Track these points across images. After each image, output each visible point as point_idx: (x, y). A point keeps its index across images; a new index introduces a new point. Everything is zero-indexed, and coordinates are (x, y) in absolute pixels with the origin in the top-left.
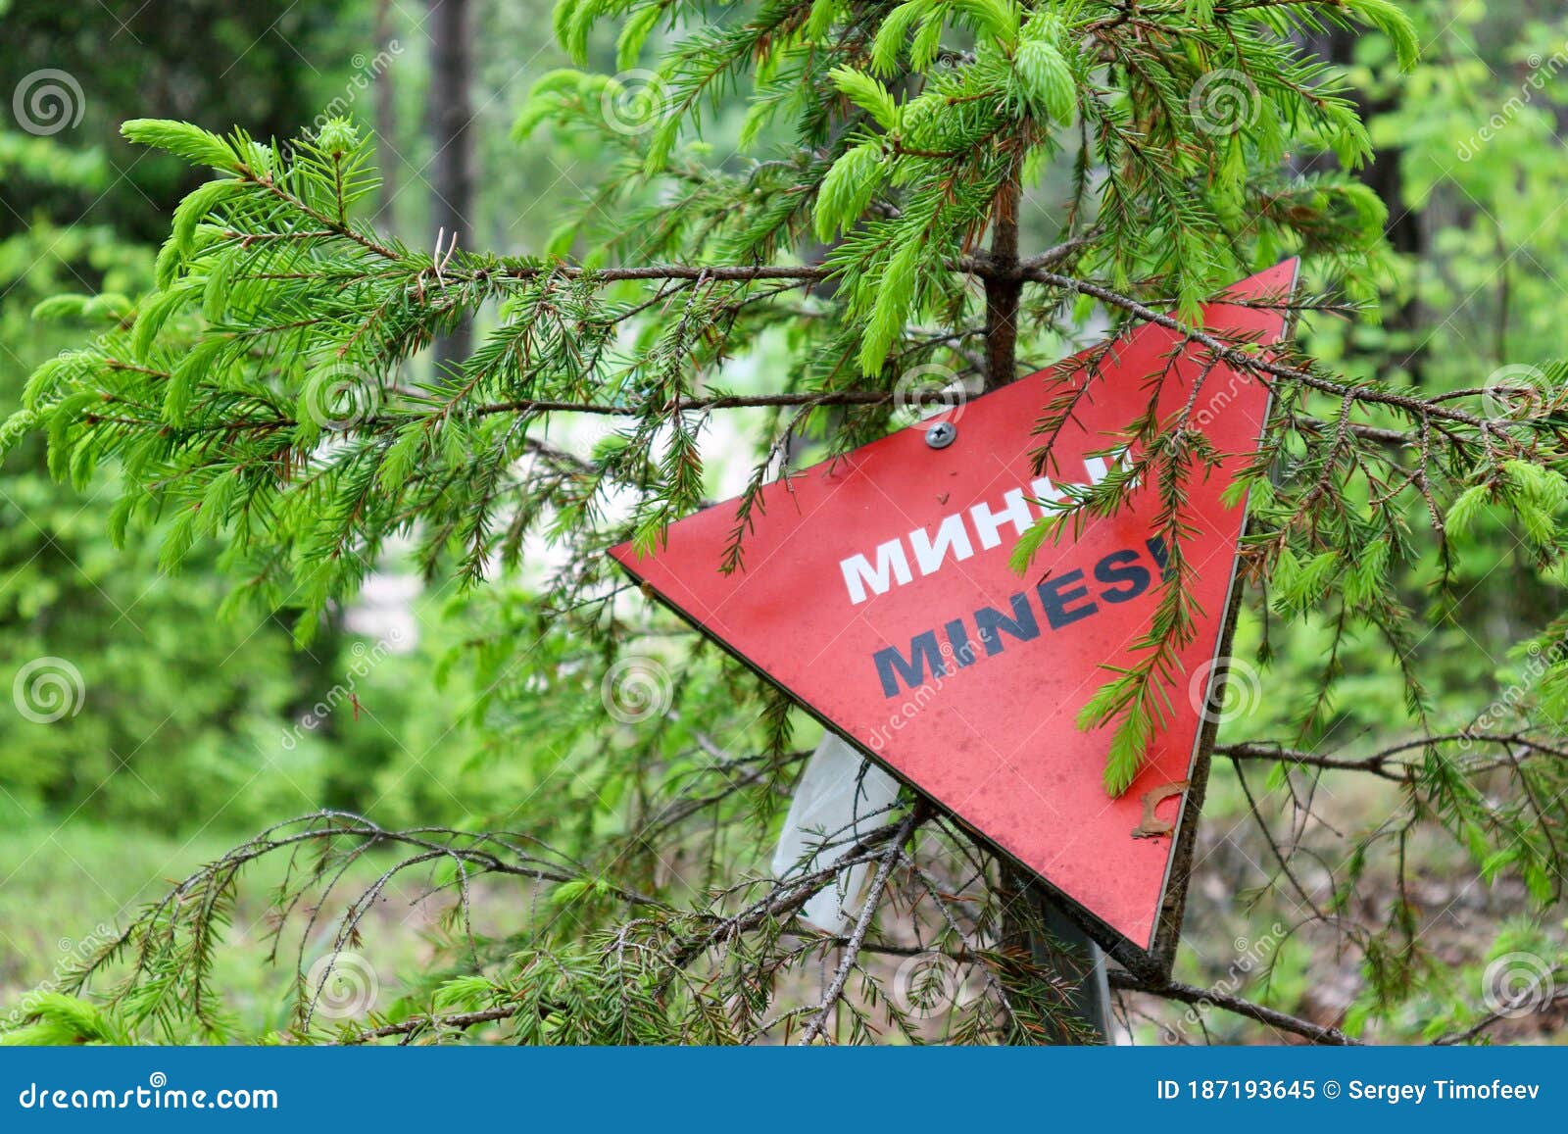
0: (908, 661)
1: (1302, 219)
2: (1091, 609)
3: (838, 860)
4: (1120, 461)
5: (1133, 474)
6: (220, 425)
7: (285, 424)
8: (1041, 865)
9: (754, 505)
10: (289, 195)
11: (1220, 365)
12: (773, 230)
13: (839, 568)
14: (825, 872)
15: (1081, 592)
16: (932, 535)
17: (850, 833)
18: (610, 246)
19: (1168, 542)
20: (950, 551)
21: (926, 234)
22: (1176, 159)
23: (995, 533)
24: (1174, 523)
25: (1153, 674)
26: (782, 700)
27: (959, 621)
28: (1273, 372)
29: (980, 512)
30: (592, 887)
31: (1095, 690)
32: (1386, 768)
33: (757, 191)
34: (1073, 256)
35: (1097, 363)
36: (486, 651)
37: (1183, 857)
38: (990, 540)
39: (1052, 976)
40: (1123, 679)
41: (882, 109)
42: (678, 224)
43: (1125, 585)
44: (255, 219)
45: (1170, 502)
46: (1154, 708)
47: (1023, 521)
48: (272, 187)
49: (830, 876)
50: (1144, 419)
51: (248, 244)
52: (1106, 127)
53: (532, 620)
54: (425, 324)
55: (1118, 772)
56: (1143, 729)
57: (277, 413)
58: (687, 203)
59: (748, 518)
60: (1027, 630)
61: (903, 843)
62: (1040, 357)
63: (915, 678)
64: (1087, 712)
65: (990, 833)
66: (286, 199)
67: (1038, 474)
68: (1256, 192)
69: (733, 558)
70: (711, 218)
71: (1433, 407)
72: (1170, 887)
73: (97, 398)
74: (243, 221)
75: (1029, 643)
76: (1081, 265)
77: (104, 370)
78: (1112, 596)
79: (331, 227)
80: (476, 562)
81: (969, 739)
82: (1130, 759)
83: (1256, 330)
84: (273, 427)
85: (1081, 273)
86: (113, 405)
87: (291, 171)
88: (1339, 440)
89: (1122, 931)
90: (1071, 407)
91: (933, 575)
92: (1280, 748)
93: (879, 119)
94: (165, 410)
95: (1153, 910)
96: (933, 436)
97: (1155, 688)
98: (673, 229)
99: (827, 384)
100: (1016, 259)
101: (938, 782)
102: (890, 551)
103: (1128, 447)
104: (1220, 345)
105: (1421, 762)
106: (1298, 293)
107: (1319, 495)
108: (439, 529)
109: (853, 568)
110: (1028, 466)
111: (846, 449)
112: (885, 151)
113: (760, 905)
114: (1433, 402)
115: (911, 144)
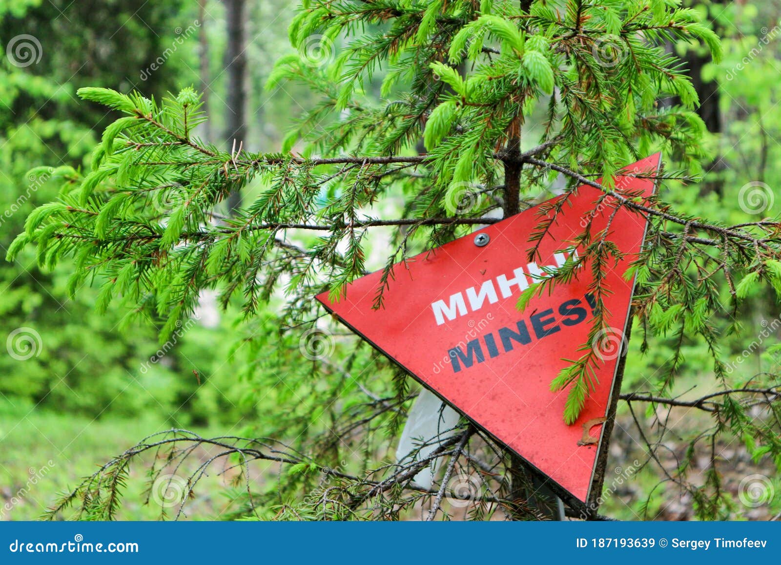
0: (466, 354)
1: (663, 129)
2: (557, 329)
3: (431, 454)
4: (572, 255)
5: (579, 262)
6: (123, 238)
7: (156, 237)
8: (532, 458)
9: (389, 276)
10: (160, 124)
11: (622, 208)
12: (399, 138)
13: (431, 306)
14: (424, 461)
15: (552, 320)
16: (478, 291)
17: (436, 439)
18: (316, 143)
19: (596, 298)
20: (486, 299)
21: (478, 144)
22: (600, 103)
23: (509, 290)
24: (599, 288)
25: (588, 363)
26: (402, 372)
27: (491, 334)
28: (649, 212)
29: (501, 279)
30: (308, 466)
31: (560, 371)
32: (704, 405)
33: (390, 115)
34: (548, 149)
35: (561, 206)
36: (253, 344)
37: (603, 455)
38: (507, 293)
39: (538, 514)
40: (573, 366)
41: (456, 83)
42: (350, 131)
43: (574, 317)
44: (143, 136)
45: (597, 277)
46: (589, 380)
47: (524, 285)
48: (152, 120)
49: (426, 463)
50: (584, 234)
51: (139, 148)
52: (566, 89)
53: (277, 328)
54: (225, 187)
55: (570, 412)
56: (583, 390)
57: (152, 232)
58: (354, 121)
59: (386, 282)
60: (525, 339)
61: (463, 446)
62: (532, 199)
63: (469, 362)
64: (555, 383)
65: (507, 442)
66: (159, 127)
67: (531, 261)
68: (640, 117)
69: (379, 301)
70: (367, 129)
71: (730, 231)
72: (596, 471)
73: (62, 226)
74: (137, 137)
75: (526, 346)
76: (552, 153)
77: (66, 212)
78: (567, 322)
79: (181, 140)
80: (251, 305)
81: (496, 395)
82: (577, 406)
83: (640, 190)
84: (150, 239)
85: (552, 157)
86: (71, 229)
87: (161, 112)
88: (682, 248)
89: (573, 493)
90: (547, 228)
91: (478, 311)
92: (651, 395)
93: (455, 88)
94: (96, 231)
95: (588, 482)
96: (478, 240)
97: (589, 369)
98: (347, 134)
99: (425, 214)
100: (519, 151)
101: (480, 416)
102: (456, 298)
103: (576, 248)
104: (622, 198)
105: (722, 403)
106: (661, 171)
107: (672, 276)
108: (230, 284)
109: (438, 307)
110: (526, 257)
111: (435, 246)
112: (458, 104)
113: (392, 478)
114: (730, 229)
115: (470, 100)
